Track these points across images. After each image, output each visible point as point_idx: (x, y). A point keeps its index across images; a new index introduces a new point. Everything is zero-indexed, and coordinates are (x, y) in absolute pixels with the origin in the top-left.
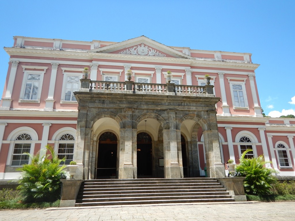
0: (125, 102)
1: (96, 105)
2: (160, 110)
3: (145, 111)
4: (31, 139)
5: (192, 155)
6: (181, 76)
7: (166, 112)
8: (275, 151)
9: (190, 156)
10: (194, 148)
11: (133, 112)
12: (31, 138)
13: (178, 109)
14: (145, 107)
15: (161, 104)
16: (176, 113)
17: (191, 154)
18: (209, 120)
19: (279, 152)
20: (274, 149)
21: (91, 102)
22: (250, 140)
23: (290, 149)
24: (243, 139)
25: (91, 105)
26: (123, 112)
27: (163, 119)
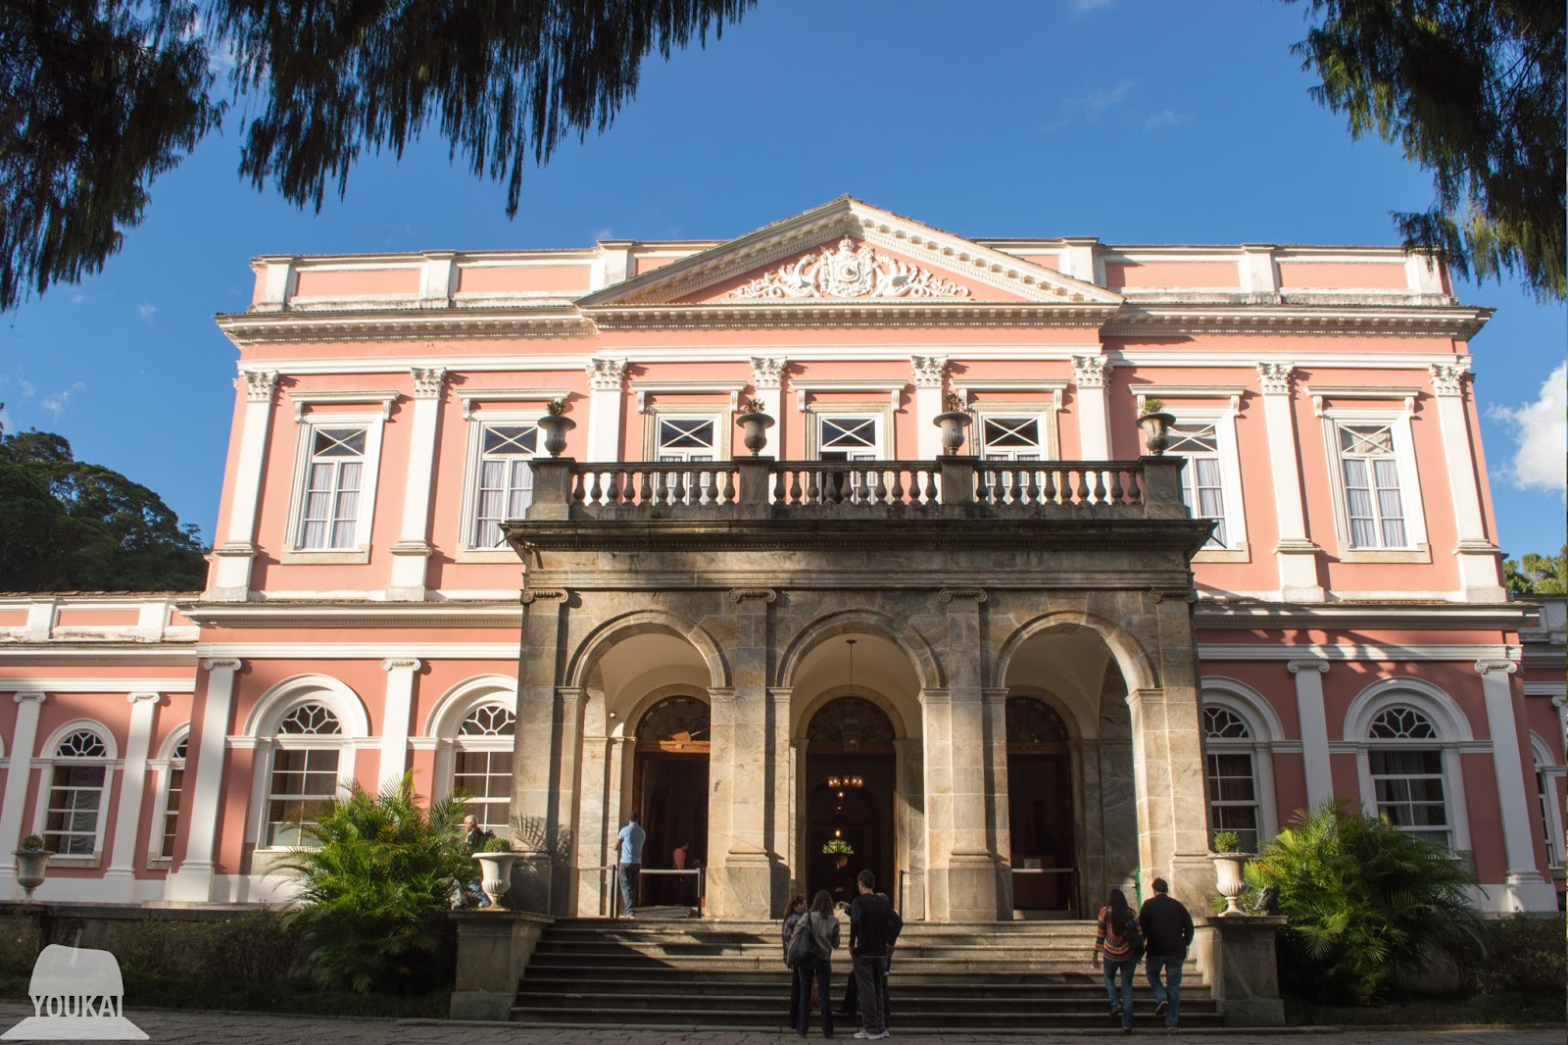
0: (731, 559)
1: (599, 579)
2: (905, 593)
3: (830, 602)
4: (339, 732)
5: (1101, 810)
7: (931, 603)
9: (1092, 815)
10: (1115, 775)
11: (773, 608)
12: (336, 724)
13: (994, 581)
14: (831, 581)
15: (911, 566)
16: (984, 607)
17: (1097, 807)
18: (1153, 637)
22: (1427, 727)
24: (1393, 721)
25: (577, 580)
26: (723, 609)
27: (918, 637)
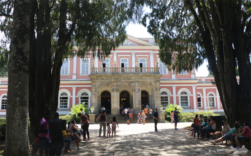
0: (113, 78)
1: (99, 80)
2: (131, 82)
3: (123, 83)
6: (147, 57)
7: (133, 83)
8: (207, 98)
11: (117, 83)
13: (140, 81)
14: (123, 80)
15: (131, 79)
16: (139, 83)
19: (210, 98)
20: (206, 97)
21: (97, 79)
22: (186, 93)
23: (216, 97)
24: (183, 93)
25: (97, 81)
26: (112, 84)
